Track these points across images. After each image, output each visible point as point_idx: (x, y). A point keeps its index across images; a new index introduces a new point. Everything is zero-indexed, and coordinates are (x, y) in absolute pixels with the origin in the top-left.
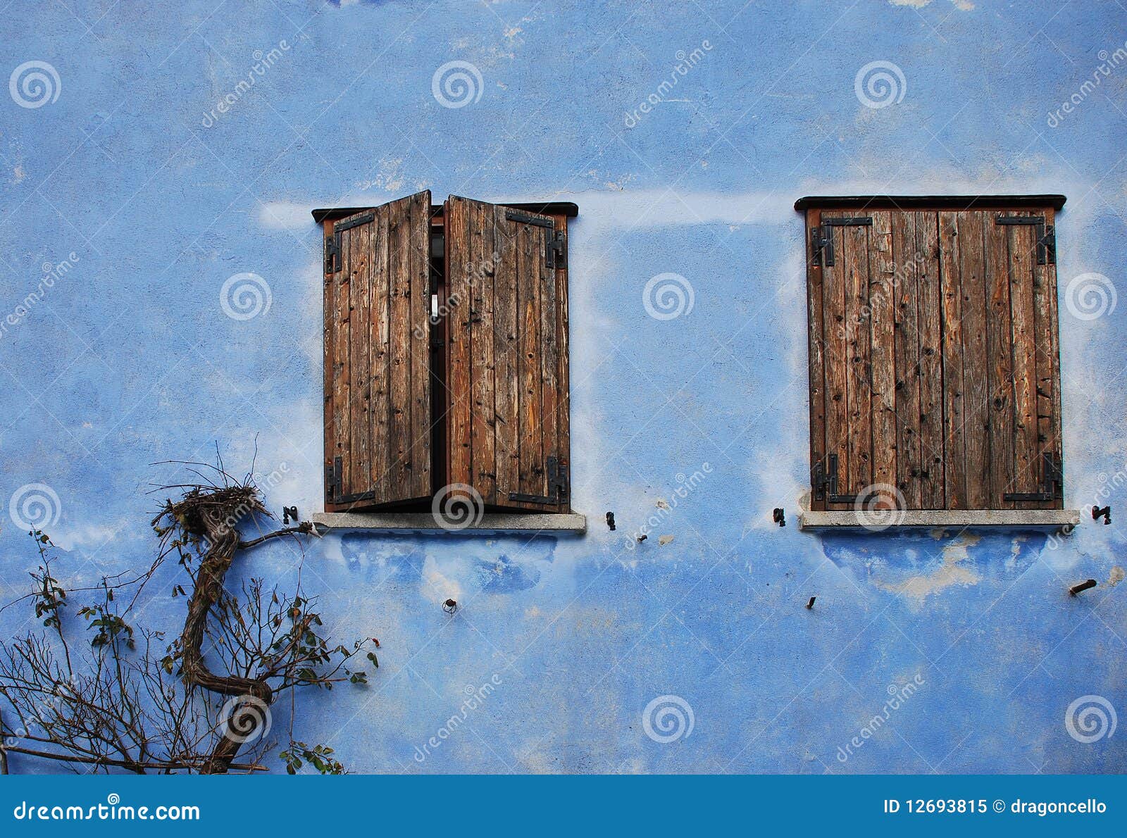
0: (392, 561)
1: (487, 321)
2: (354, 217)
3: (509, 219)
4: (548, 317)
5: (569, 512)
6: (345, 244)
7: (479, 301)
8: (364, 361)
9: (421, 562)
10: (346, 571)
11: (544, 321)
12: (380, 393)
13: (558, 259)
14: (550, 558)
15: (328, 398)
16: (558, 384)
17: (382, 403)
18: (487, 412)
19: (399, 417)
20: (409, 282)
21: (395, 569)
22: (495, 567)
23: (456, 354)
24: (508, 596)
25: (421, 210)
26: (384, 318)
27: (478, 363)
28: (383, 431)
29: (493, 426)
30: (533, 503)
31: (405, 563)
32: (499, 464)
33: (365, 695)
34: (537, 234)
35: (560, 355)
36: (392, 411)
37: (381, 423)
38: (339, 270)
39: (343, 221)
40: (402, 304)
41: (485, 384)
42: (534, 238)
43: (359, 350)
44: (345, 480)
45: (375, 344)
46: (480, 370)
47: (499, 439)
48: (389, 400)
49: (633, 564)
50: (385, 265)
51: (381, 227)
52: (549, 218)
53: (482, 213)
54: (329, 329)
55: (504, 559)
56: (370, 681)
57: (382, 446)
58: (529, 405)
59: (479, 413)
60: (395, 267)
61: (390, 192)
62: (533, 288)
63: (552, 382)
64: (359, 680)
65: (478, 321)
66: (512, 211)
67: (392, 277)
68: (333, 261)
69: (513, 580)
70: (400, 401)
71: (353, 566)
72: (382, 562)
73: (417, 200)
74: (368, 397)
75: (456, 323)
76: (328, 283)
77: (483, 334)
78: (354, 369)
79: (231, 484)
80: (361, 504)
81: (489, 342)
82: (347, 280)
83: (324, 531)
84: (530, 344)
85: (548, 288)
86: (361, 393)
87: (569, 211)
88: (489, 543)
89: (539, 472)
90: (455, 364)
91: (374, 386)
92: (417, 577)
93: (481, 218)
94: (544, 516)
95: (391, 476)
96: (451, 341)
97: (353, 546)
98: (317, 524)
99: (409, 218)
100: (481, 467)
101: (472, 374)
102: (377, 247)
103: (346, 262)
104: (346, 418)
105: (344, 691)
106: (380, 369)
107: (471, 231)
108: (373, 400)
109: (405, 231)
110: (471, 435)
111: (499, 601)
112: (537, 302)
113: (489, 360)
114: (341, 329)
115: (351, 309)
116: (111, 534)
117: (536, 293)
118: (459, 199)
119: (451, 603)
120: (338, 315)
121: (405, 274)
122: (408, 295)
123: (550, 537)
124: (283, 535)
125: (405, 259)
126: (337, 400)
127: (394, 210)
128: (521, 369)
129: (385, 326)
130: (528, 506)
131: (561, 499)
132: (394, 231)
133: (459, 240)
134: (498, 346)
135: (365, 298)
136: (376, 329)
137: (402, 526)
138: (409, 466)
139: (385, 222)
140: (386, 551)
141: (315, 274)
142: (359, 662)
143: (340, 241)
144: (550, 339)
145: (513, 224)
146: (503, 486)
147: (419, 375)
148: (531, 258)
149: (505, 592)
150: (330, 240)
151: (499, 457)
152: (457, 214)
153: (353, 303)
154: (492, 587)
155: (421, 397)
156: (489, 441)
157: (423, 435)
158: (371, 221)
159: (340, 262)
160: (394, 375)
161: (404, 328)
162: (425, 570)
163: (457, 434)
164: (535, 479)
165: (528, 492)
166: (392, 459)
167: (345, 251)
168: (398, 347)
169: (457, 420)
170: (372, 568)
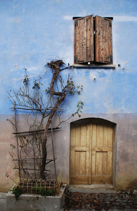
0: (85, 72)
1: (101, 34)
2: (80, 18)
3: (104, 19)
4: (109, 34)
5: (113, 64)
6: (78, 22)
7: (100, 31)
8: (82, 40)
9: (89, 72)
10: (77, 74)
11: (109, 35)
12: (85, 45)
13: (110, 26)
14: (109, 72)
15: (75, 45)
16: (111, 44)
17: (85, 46)
18: (101, 48)
19: (88, 48)
20: (90, 28)
21: (85, 73)
22: (101, 73)
23: (97, 39)
24: (103, 78)
25: (92, 17)
26: (86, 33)
27: (100, 40)
28: (85, 51)
29: (102, 50)
30: (108, 62)
31: (87, 72)
32: (103, 56)
33: (80, 95)
34: (108, 22)
35: (111, 39)
36: (87, 48)
37: (85, 49)
38: (77, 26)
39: (78, 19)
40: (89, 31)
41: (101, 44)
42: (107, 22)
43: (81, 38)
44: (78, 59)
45: (84, 37)
46: (100, 42)
47: (103, 52)
48: (86, 46)
49: (122, 73)
50: (86, 25)
51: (85, 20)
52: (109, 19)
53: (100, 18)
54: (75, 35)
55: (102, 72)
56: (81, 93)
57: (85, 53)
58: (107, 47)
59: (100, 48)
60: (87, 26)
61: (84, 15)
62: (107, 30)
63: (110, 44)
64: (79, 93)
65: (100, 34)
66: (104, 18)
67: (87, 27)
68: (76, 25)
69: (104, 75)
70: (88, 46)
71: (78, 73)
72: (83, 72)
73: (91, 16)
74: (82, 45)
75: (97, 34)
76: (75, 28)
77: (101, 36)
78: (80, 41)
79: (60, 59)
80: (81, 62)
81: (101, 37)
82: (79, 28)
83: (74, 67)
84: (107, 38)
85: (109, 30)
86: (81, 45)
87: (112, 18)
88: (100, 69)
89: (109, 58)
90: (97, 40)
91: (84, 44)
92: (89, 75)
93: (100, 19)
94: (109, 65)
95: (86, 58)
96: (96, 37)
97: (78, 70)
98: (73, 66)
99: (90, 18)
100: (101, 57)
101: (99, 42)
102: (84, 23)
103: (79, 25)
104: (78, 49)
105: (76, 94)
106: (85, 41)
107: (99, 21)
108: (83, 46)
109: (89, 20)
110: (99, 51)
111: (102, 79)
112: (108, 32)
113: (101, 40)
114: (78, 35)
115: (79, 32)
116: (37, 68)
117: (108, 30)
118: (97, 16)
119: (95, 79)
120: (77, 33)
121: (89, 27)
122: (90, 30)
123: (109, 68)
124: (67, 68)
125: (89, 24)
126: (77, 46)
127: (87, 17)
128: (106, 42)
129: (86, 34)
130: (107, 63)
131: (111, 62)
132: (87, 20)
133: (97, 22)
134: (103, 38)
135: (82, 30)
136: (84, 35)
137: (87, 66)
138: (90, 56)
139: (86, 19)
140: (84, 71)
141: (73, 27)
142: (79, 90)
143: (77, 22)
144: (110, 37)
145: (104, 20)
146: (104, 60)
147: (92, 42)
148: (107, 25)
149: (103, 77)
150: (76, 22)
151: (103, 55)
152: (97, 18)
153: (80, 31)
154: (100, 76)
155: (92, 45)
156: (102, 53)
157: (92, 51)
158: (83, 19)
159: (77, 25)
160: (87, 42)
161: (89, 35)
162: (90, 74)
163: (97, 51)
164: (108, 59)
165: (107, 61)
166: (87, 55)
167: (78, 23)
168: (88, 38)
169: (97, 49)
170: (81, 73)
